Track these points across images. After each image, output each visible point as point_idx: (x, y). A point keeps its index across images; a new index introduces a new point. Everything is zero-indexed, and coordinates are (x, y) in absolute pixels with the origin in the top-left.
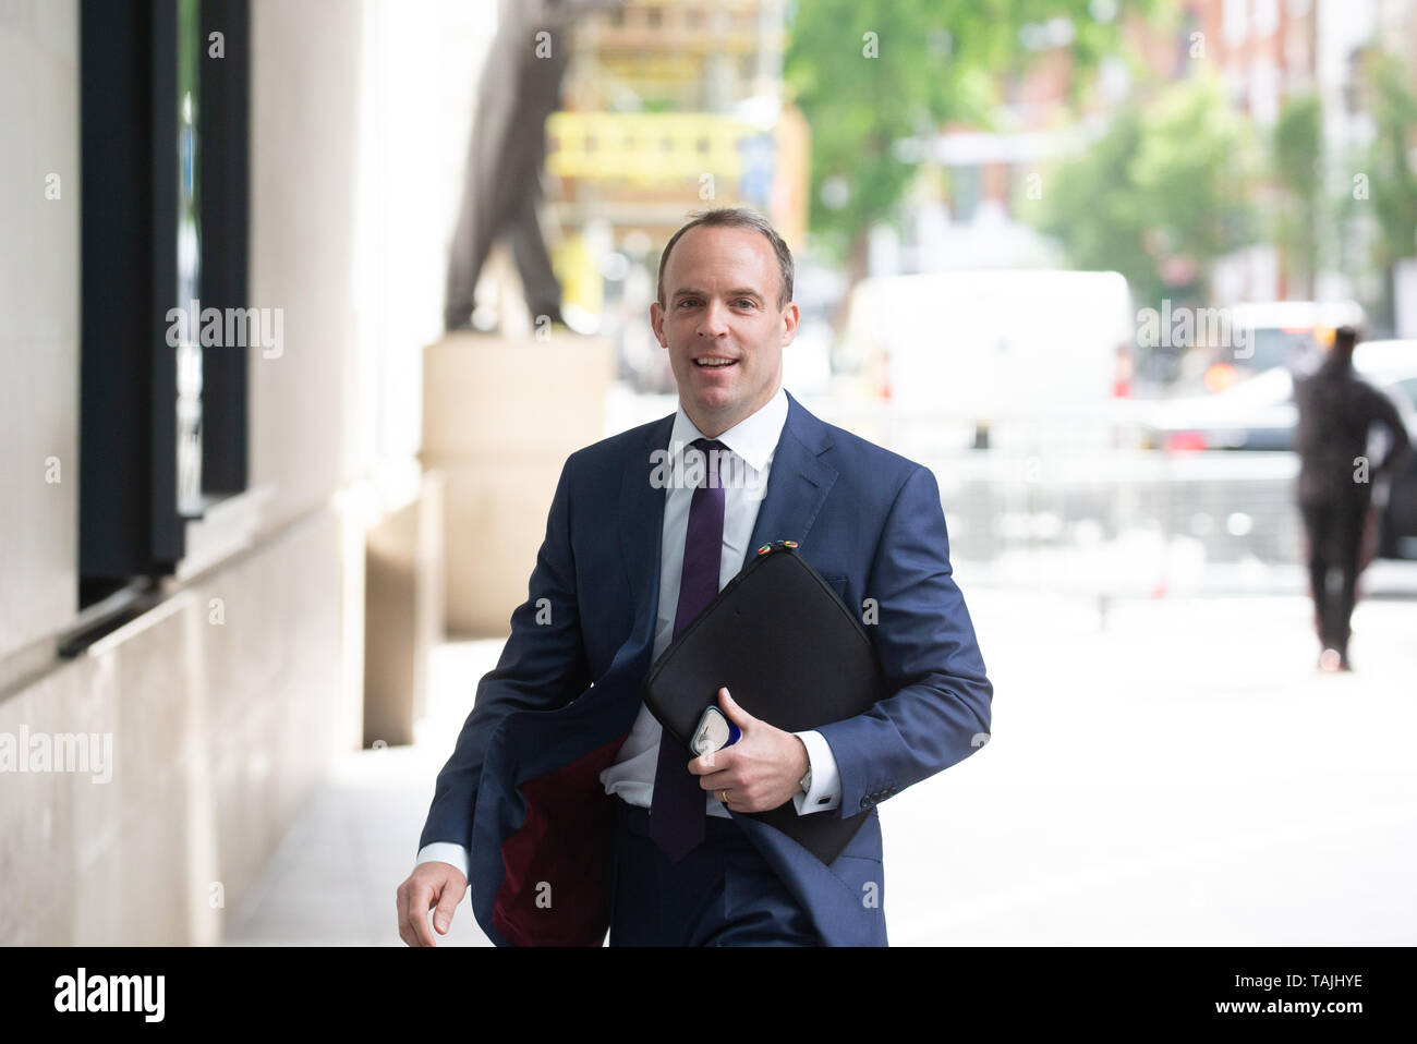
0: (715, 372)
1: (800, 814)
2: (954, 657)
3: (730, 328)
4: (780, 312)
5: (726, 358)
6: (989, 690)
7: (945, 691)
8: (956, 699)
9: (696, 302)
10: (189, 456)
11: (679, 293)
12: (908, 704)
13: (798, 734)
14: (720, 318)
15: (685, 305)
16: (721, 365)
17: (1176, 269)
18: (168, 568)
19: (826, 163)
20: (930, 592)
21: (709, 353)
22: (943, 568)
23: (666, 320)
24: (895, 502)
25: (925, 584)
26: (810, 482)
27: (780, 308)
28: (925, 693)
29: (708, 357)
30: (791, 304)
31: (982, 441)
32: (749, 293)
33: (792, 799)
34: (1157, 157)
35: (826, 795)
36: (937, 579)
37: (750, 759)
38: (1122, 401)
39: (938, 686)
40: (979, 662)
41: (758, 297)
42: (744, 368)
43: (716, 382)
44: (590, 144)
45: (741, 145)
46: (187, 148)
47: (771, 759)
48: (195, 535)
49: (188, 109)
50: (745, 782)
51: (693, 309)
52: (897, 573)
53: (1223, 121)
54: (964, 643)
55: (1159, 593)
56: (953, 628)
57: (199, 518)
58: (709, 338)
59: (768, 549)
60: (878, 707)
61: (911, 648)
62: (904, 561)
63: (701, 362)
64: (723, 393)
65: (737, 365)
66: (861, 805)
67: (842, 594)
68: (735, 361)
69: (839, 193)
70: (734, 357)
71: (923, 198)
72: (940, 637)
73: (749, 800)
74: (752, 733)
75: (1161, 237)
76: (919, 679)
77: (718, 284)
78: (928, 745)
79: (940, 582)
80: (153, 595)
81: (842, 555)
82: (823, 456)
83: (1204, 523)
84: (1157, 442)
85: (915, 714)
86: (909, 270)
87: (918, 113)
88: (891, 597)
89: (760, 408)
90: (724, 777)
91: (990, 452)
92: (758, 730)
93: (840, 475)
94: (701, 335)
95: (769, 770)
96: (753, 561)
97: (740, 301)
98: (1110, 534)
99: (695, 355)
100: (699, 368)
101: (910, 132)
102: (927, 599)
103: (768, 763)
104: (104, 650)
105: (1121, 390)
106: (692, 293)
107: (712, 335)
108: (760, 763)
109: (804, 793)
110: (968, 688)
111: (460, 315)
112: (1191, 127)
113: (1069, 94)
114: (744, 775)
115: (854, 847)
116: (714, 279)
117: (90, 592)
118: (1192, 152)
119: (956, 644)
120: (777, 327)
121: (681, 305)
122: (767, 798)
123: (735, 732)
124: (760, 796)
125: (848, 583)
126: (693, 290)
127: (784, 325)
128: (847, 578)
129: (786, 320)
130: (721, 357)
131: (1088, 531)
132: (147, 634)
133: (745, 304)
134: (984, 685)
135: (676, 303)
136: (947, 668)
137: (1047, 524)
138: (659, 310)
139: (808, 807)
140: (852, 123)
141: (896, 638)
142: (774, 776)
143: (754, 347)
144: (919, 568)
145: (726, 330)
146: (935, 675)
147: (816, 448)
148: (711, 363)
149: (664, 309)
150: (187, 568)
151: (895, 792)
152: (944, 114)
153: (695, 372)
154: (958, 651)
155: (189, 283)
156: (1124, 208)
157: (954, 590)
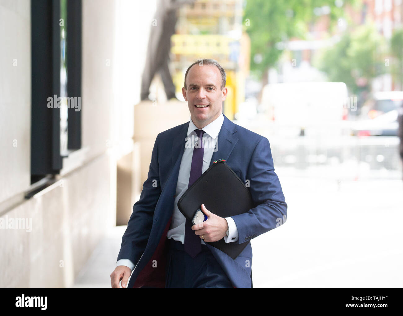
0: (202, 109)
1: (226, 243)
2: (274, 195)
3: (206, 96)
4: (222, 91)
5: (205, 105)
6: (286, 206)
7: (271, 205)
8: (275, 208)
9: (195, 88)
10: (64, 138)
11: (191, 85)
12: (260, 210)
13: (225, 218)
14: (203, 93)
15: (193, 89)
16: (203, 107)
17: (361, 81)
18: (58, 172)
19: (255, 50)
20: (267, 176)
21: (200, 103)
22: (271, 168)
23: (187, 93)
24: (255, 148)
25: (265, 173)
26: (230, 142)
27: (222, 89)
28: (265, 206)
29: (199, 105)
30: (225, 88)
31: (302, 133)
32: (212, 85)
33: (223, 238)
34: (355, 48)
35: (234, 237)
36: (269, 172)
37: (210, 226)
38: (345, 121)
39: (269, 204)
40: (283, 197)
41: (214, 86)
42: (211, 108)
43: (202, 112)
44: (184, 44)
45: (230, 44)
46: (63, 46)
47: (217, 226)
48: (65, 162)
49: (63, 34)
50: (208, 232)
51: (195, 90)
52: (256, 170)
53: (375, 37)
54: (277, 191)
55: (356, 179)
56: (274, 186)
57: (67, 157)
58: (200, 99)
59: (216, 162)
60: (251, 210)
61: (261, 193)
62: (258, 166)
63: (198, 106)
64: (204, 116)
65: (208, 107)
66: (245, 240)
67: (239, 176)
68: (208, 106)
69: (259, 59)
70: (207, 105)
71: (284, 60)
72: (270, 189)
73: (210, 238)
74: (211, 218)
75: (356, 72)
76: (263, 202)
77: (202, 83)
78: (266, 222)
79: (270, 173)
80: (53, 180)
81: (240, 164)
82: (234, 134)
83: (370, 158)
84: (355, 134)
85: (262, 212)
86: (280, 82)
87: (283, 34)
88: (254, 177)
89: (215, 120)
90: (202, 231)
91: (305, 137)
92: (213, 217)
93: (239, 140)
94: (197, 98)
95: (216, 229)
96: (212, 165)
97: (209, 88)
98: (341, 161)
99: (195, 104)
100: (197, 108)
101: (280, 40)
102: (266, 178)
103: (216, 227)
104: (38, 196)
105: (344, 118)
106: (195, 85)
107: (200, 98)
108: (213, 227)
109: (227, 236)
110: (279, 205)
111: (145, 96)
112: (366, 38)
113: (328, 29)
114: (208, 230)
115: (243, 254)
116: (201, 81)
117: (34, 179)
118: (366, 46)
119: (275, 191)
120: (221, 95)
121: (191, 89)
122: (215, 238)
123: (206, 217)
124: (213, 237)
125: (241, 172)
126: (195, 84)
127: (223, 94)
128: (241, 171)
129: (224, 93)
130: (203, 105)
131: (334, 160)
132: (51, 192)
133: (211, 89)
134: (284, 204)
135: (190, 88)
136: (272, 199)
137: (322, 158)
138: (185, 90)
139: (228, 241)
140: (263, 38)
141: (256, 189)
142: (217, 231)
143: (214, 102)
144: (263, 168)
145: (205, 97)
146: (268, 201)
147: (232, 132)
148: (200, 106)
149: (186, 89)
150: (63, 172)
151: (256, 236)
152: (291, 35)
153: (195, 109)
154: (275, 193)
155: (64, 86)
156: (345, 63)
157: (275, 175)
